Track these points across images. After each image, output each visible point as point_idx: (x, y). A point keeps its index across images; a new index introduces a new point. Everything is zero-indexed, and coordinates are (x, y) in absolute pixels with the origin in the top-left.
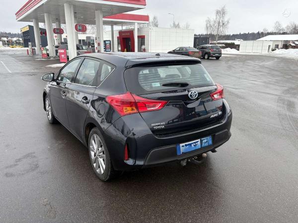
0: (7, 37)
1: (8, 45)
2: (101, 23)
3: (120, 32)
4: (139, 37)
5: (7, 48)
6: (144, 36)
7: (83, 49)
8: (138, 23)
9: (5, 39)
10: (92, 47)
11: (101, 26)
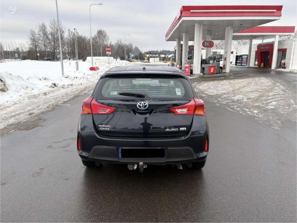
0: (165, 54)
1: (163, 60)
2: (230, 38)
3: (259, 46)
4: (279, 50)
5: (162, 63)
6: (286, 49)
7: (209, 64)
8: (280, 36)
9: (163, 56)
10: (217, 61)
11: (230, 41)
